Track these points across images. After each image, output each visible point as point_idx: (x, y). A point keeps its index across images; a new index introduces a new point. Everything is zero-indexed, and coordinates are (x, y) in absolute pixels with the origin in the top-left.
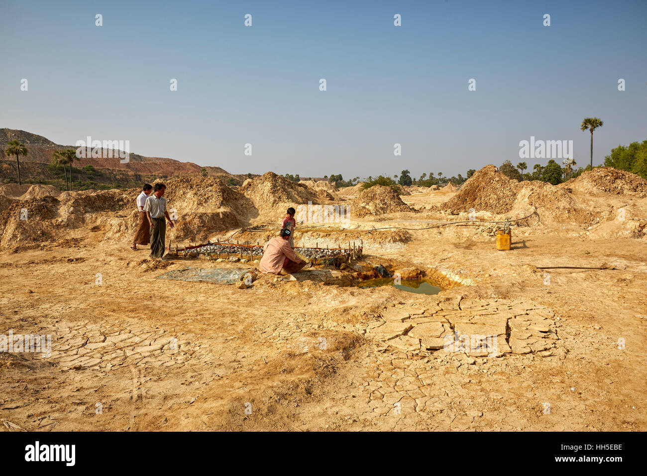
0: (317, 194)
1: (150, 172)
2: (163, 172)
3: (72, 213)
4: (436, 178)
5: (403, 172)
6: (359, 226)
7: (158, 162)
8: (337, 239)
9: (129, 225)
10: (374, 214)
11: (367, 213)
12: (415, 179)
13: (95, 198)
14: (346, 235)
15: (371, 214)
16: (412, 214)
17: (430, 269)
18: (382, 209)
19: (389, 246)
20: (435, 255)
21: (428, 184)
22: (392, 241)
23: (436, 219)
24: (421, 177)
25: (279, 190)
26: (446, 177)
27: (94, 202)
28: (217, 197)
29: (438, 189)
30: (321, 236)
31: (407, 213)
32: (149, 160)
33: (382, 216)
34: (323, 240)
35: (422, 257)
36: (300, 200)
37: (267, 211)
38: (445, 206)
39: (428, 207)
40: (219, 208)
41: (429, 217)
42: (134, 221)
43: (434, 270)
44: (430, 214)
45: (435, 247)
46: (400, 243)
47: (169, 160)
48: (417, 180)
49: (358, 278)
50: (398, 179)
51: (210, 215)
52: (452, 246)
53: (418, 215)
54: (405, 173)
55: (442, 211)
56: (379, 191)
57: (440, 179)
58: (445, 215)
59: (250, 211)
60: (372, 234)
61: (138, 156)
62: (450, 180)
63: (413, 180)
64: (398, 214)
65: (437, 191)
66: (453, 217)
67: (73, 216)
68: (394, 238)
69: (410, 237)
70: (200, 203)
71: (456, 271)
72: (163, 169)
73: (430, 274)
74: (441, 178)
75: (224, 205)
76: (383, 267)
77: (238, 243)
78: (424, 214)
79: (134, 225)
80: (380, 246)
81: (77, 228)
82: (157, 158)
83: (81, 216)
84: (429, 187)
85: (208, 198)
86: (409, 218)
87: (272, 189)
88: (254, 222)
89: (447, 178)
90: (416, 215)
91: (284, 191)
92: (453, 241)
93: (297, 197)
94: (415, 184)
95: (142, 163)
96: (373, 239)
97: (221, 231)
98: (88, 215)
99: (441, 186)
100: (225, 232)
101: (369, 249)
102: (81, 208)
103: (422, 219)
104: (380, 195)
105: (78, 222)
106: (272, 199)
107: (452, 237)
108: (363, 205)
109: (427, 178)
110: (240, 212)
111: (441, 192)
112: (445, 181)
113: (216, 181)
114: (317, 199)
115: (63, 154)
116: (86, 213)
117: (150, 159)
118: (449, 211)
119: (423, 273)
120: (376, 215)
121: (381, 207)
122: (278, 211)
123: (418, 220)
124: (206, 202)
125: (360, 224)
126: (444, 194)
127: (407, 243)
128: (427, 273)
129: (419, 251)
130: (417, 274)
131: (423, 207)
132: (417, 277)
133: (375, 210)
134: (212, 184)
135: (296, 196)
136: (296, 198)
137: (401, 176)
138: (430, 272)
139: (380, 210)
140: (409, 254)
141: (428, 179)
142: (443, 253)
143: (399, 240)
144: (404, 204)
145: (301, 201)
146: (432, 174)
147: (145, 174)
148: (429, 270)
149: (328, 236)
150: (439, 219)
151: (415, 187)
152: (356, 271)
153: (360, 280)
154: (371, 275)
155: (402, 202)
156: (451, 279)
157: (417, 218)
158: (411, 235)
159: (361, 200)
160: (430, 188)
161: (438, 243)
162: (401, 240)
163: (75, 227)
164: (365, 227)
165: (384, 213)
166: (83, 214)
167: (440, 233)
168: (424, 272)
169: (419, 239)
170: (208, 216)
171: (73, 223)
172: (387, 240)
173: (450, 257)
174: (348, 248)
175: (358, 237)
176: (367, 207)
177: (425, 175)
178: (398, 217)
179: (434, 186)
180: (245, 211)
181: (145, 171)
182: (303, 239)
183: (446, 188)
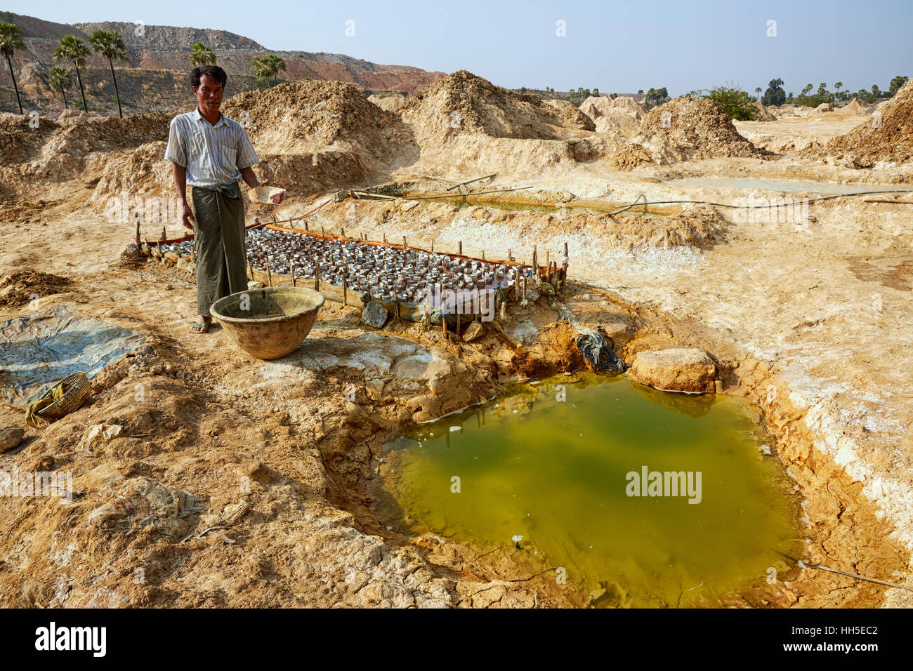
0: (560, 116)
1: (385, 87)
2: (402, 87)
3: (64, 151)
4: (831, 92)
5: (771, 82)
6: (609, 193)
7: (395, 72)
8: (526, 230)
9: (124, 179)
10: (659, 162)
11: (641, 160)
12: (791, 95)
13: (128, 123)
14: (551, 219)
15: (650, 161)
16: (754, 163)
17: (753, 362)
18: (681, 149)
19: (654, 257)
20: (785, 297)
21: (814, 102)
22: (666, 243)
23: (810, 178)
24: (804, 91)
25: (463, 107)
26: (848, 91)
27: (126, 131)
28: (331, 121)
29: (831, 110)
30: (492, 219)
31: (743, 159)
32: (384, 70)
33: (678, 167)
34: (494, 230)
35: (740, 302)
36: (508, 128)
37: (434, 152)
38: (840, 144)
39: (801, 145)
40: (331, 144)
41: (793, 173)
42: (133, 171)
43: (764, 367)
44: (796, 164)
45: (790, 267)
46: (688, 250)
47: (411, 68)
48: (795, 96)
49: (512, 372)
50: (762, 94)
51: (285, 161)
52: (843, 267)
53: (768, 165)
54: (775, 86)
55: (829, 159)
56: (685, 109)
57: (837, 93)
58: (837, 169)
59: (403, 152)
60: (616, 221)
61: (370, 63)
62: (855, 95)
63: (787, 96)
64: (717, 163)
65: (829, 113)
66: (856, 173)
67: (61, 158)
68: (675, 234)
69: (725, 231)
70: (300, 134)
71: (845, 413)
72: (401, 82)
73: (749, 381)
74: (840, 91)
75: (344, 138)
76: (606, 337)
77: (307, 229)
78: (783, 164)
79: (132, 179)
80: (631, 256)
81: (65, 180)
82: (395, 67)
83: (79, 158)
84: (815, 107)
85: (315, 123)
86: (744, 173)
87: (448, 104)
88: (400, 175)
89: (851, 93)
90: (761, 167)
91: (472, 109)
92: (851, 248)
93: (502, 122)
94: (790, 103)
95: (375, 73)
96: (614, 236)
97: (306, 195)
98: (93, 156)
99: (837, 106)
100: (314, 196)
101: (598, 263)
102: (86, 141)
103: (775, 176)
104: (687, 117)
105: (70, 170)
106: (445, 126)
107: (847, 236)
108: (636, 140)
109: (814, 92)
110: (379, 153)
111: (835, 116)
112: (845, 98)
113: (338, 89)
114: (555, 127)
115: (265, 62)
116: (91, 151)
117: (384, 68)
118: (849, 157)
119: (725, 374)
120: (661, 164)
121: (679, 147)
122: (454, 152)
123: (763, 178)
124: (311, 131)
125: (612, 186)
126: (841, 118)
127: (711, 249)
128: (739, 372)
129: (739, 277)
130: (703, 377)
131: (790, 145)
132: (705, 386)
133: (663, 151)
134: (329, 94)
135: (500, 119)
136: (500, 125)
137: (768, 90)
138: (752, 372)
139: (675, 154)
140: (704, 289)
141: (816, 93)
142: (809, 296)
143: (688, 241)
144: (741, 138)
145: (509, 131)
146: (824, 85)
147: (378, 90)
148: (750, 364)
149: (508, 219)
150: (819, 179)
151: (789, 108)
152: (513, 347)
153: (520, 378)
154: (559, 363)
155: (737, 134)
156: (820, 446)
157: (761, 174)
158: (729, 223)
159: (636, 130)
160: (816, 109)
161: (800, 256)
162: (695, 242)
163: (61, 179)
164: (622, 194)
165: (684, 159)
166: (86, 153)
167: (814, 221)
168: (731, 369)
169: (749, 235)
170: (281, 162)
171: (60, 172)
172: (654, 240)
173: (832, 319)
174: (529, 262)
175: (578, 228)
176: (645, 145)
177: (810, 86)
178: (717, 169)
179: (824, 106)
180: (394, 150)
181: (379, 85)
182: (453, 223)
183: (847, 109)
